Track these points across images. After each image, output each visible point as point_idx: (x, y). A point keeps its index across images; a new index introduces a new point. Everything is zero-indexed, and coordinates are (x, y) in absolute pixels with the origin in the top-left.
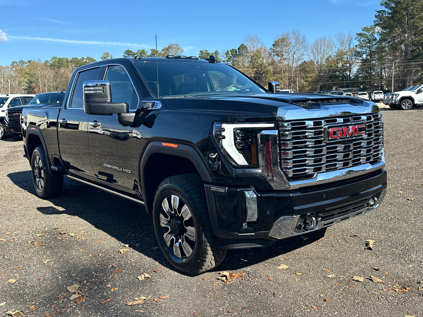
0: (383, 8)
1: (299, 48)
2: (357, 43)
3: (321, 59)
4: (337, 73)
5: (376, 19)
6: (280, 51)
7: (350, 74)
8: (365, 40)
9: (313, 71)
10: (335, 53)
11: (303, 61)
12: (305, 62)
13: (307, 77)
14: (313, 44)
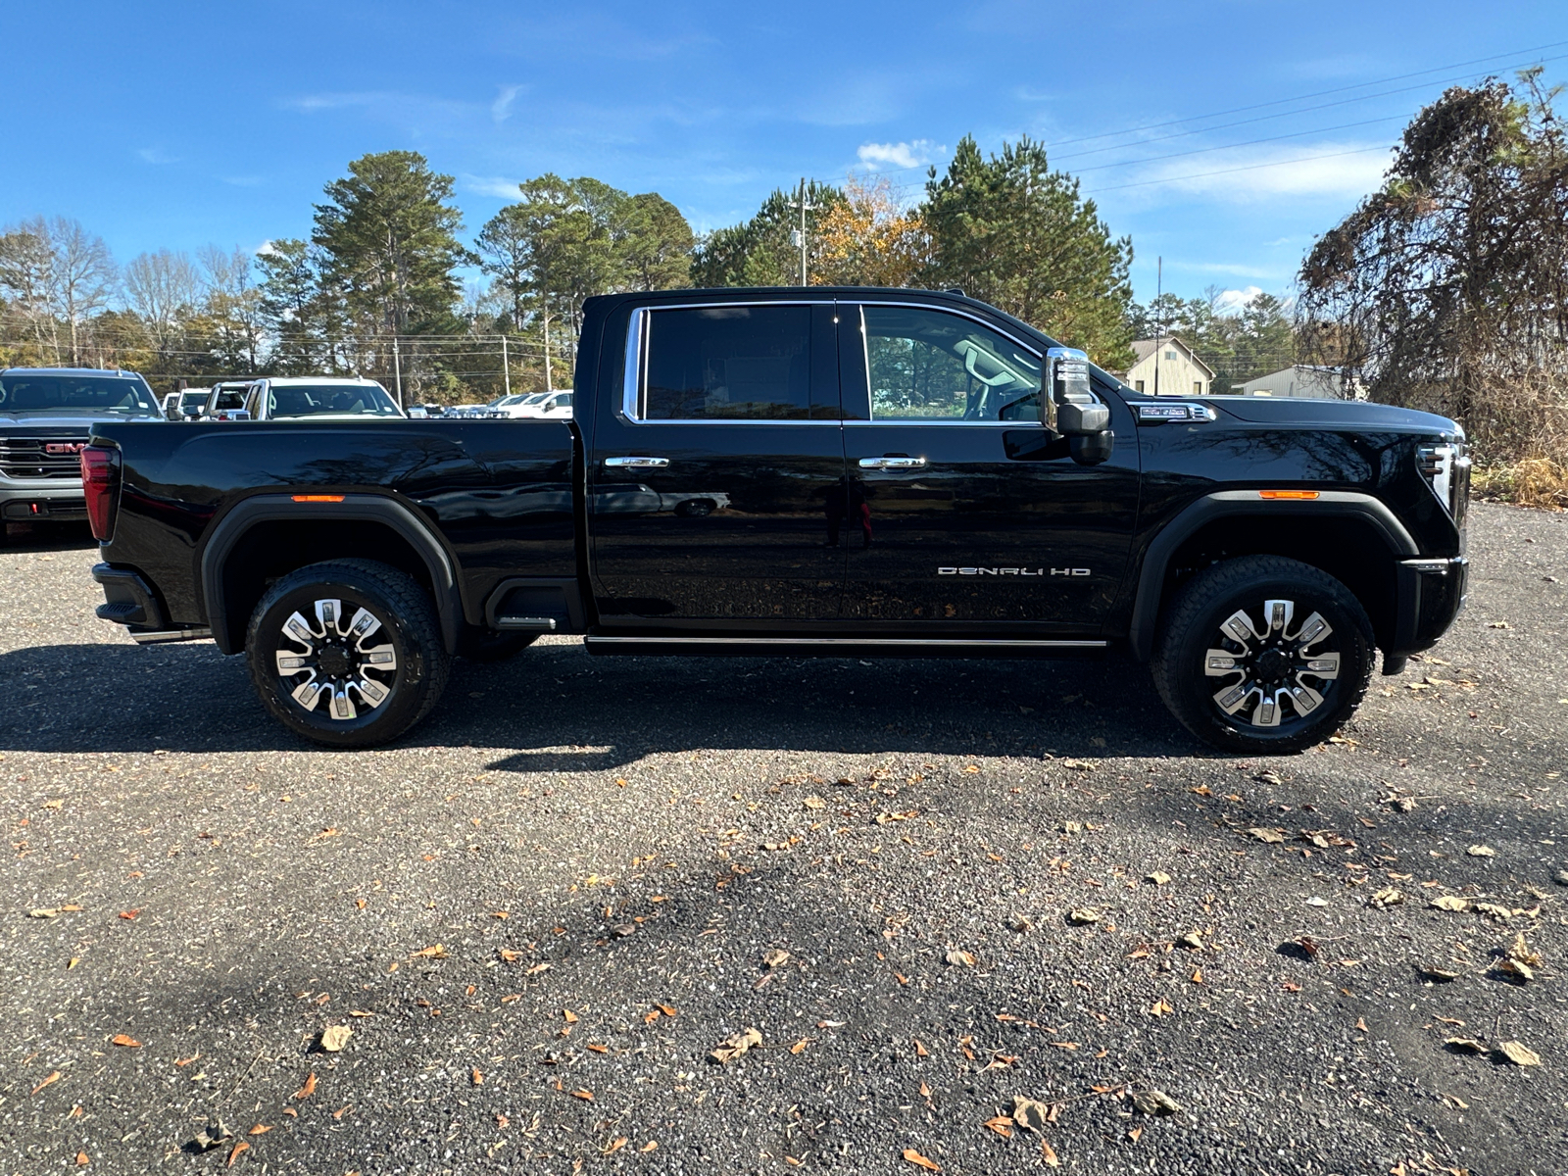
0: (331, 202)
1: (87, 272)
2: (265, 280)
3: (162, 309)
4: (216, 353)
5: (318, 226)
6: (21, 273)
7: (252, 357)
8: (284, 275)
9: (141, 341)
10: (203, 300)
11: (105, 310)
12: (109, 312)
13: (124, 357)
14: (131, 267)
